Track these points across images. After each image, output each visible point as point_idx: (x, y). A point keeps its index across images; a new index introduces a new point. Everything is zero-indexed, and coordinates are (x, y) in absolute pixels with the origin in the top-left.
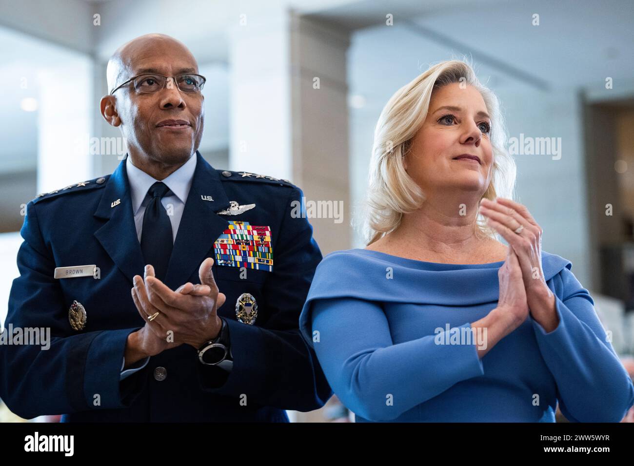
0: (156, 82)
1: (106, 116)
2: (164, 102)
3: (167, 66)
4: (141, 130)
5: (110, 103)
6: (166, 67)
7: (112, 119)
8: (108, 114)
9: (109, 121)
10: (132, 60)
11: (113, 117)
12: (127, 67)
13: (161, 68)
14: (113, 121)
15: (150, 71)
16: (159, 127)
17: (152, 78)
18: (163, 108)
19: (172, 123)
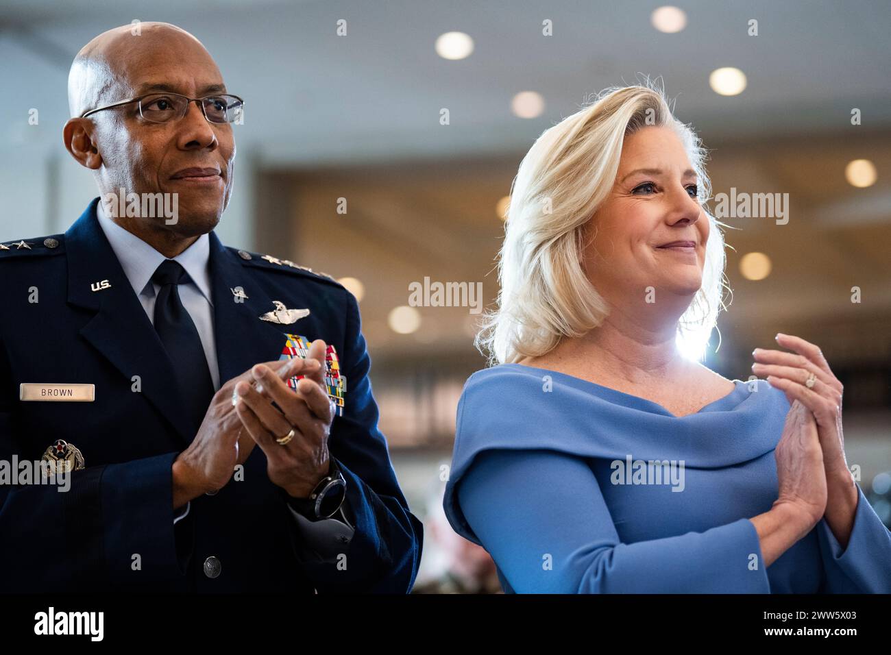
0: (170, 106)
1: (75, 151)
2: (185, 139)
3: (189, 81)
4: (145, 182)
5: (81, 130)
6: (187, 82)
7: (86, 156)
8: (77, 147)
9: (82, 160)
10: (130, 67)
11: (88, 153)
12: (120, 76)
13: (179, 85)
14: (89, 160)
15: (163, 87)
16: (177, 179)
17: (165, 99)
18: (183, 148)
19: (198, 172)
